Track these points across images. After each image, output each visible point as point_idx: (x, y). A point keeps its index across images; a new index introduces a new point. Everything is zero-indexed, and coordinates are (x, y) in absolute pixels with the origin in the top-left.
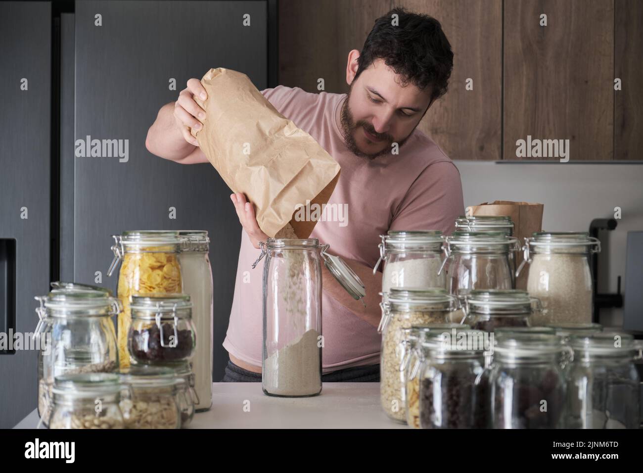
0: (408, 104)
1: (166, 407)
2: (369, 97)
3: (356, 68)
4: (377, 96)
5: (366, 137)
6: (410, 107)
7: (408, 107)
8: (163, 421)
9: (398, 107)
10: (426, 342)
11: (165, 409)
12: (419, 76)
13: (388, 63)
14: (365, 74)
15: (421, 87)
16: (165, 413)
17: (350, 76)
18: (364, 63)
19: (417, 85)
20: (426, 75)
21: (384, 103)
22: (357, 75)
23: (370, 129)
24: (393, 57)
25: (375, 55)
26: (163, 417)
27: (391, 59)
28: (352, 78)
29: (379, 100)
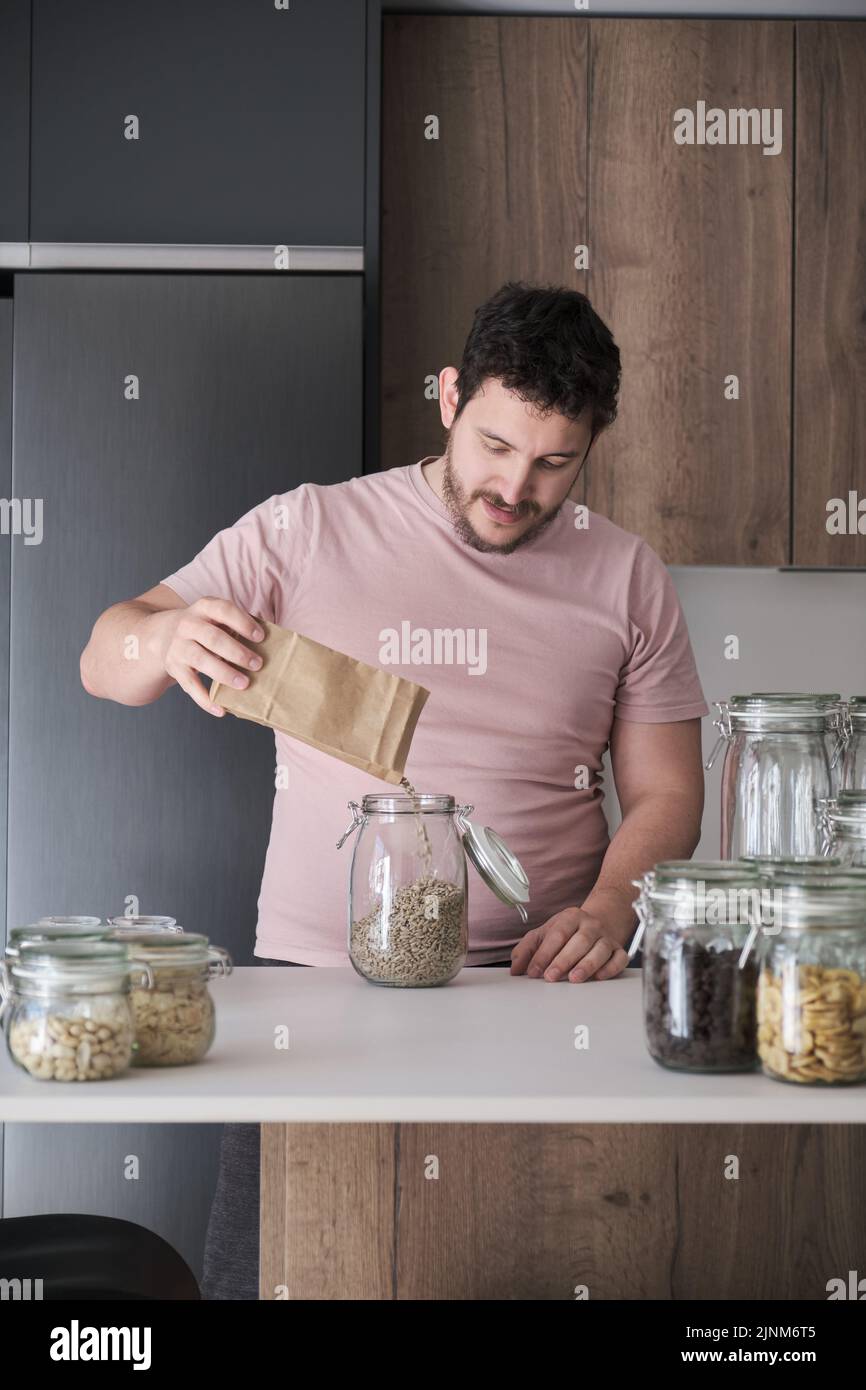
0: (554, 449)
1: (186, 1002)
2: (486, 446)
3: (456, 398)
4: (498, 443)
5: (490, 517)
6: (559, 452)
7: (553, 452)
8: (177, 1026)
9: (537, 454)
10: (657, 891)
11: (183, 1006)
12: (566, 398)
13: (507, 385)
14: (470, 407)
15: (572, 417)
16: (181, 1014)
17: (447, 415)
18: (467, 389)
19: (563, 413)
20: (576, 395)
21: (513, 452)
22: (459, 411)
23: (497, 503)
24: (513, 373)
25: (484, 372)
26: (177, 1019)
27: (513, 377)
28: (452, 416)
29: (504, 449)
